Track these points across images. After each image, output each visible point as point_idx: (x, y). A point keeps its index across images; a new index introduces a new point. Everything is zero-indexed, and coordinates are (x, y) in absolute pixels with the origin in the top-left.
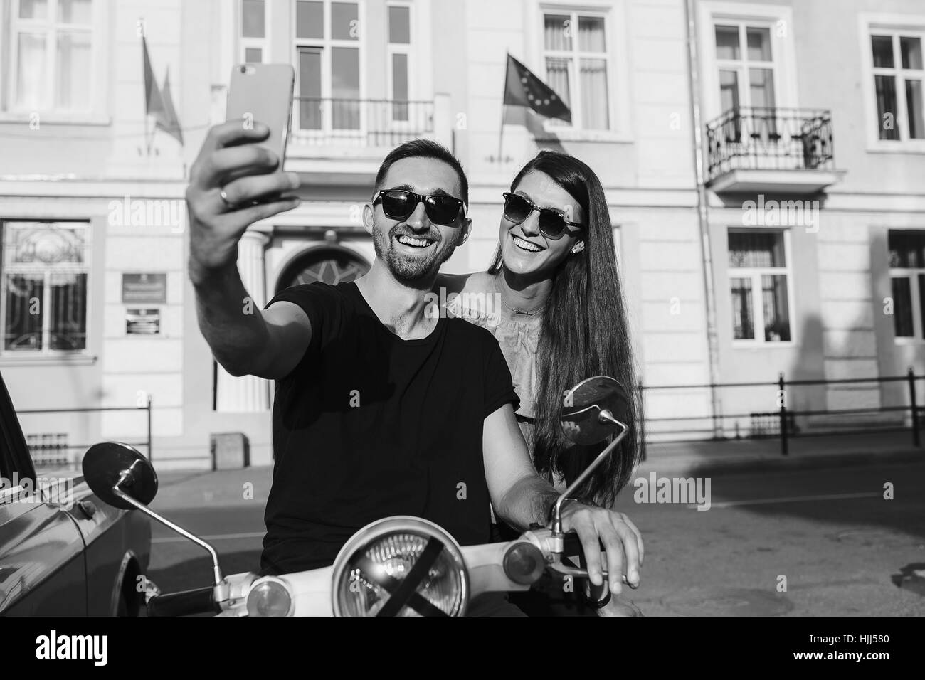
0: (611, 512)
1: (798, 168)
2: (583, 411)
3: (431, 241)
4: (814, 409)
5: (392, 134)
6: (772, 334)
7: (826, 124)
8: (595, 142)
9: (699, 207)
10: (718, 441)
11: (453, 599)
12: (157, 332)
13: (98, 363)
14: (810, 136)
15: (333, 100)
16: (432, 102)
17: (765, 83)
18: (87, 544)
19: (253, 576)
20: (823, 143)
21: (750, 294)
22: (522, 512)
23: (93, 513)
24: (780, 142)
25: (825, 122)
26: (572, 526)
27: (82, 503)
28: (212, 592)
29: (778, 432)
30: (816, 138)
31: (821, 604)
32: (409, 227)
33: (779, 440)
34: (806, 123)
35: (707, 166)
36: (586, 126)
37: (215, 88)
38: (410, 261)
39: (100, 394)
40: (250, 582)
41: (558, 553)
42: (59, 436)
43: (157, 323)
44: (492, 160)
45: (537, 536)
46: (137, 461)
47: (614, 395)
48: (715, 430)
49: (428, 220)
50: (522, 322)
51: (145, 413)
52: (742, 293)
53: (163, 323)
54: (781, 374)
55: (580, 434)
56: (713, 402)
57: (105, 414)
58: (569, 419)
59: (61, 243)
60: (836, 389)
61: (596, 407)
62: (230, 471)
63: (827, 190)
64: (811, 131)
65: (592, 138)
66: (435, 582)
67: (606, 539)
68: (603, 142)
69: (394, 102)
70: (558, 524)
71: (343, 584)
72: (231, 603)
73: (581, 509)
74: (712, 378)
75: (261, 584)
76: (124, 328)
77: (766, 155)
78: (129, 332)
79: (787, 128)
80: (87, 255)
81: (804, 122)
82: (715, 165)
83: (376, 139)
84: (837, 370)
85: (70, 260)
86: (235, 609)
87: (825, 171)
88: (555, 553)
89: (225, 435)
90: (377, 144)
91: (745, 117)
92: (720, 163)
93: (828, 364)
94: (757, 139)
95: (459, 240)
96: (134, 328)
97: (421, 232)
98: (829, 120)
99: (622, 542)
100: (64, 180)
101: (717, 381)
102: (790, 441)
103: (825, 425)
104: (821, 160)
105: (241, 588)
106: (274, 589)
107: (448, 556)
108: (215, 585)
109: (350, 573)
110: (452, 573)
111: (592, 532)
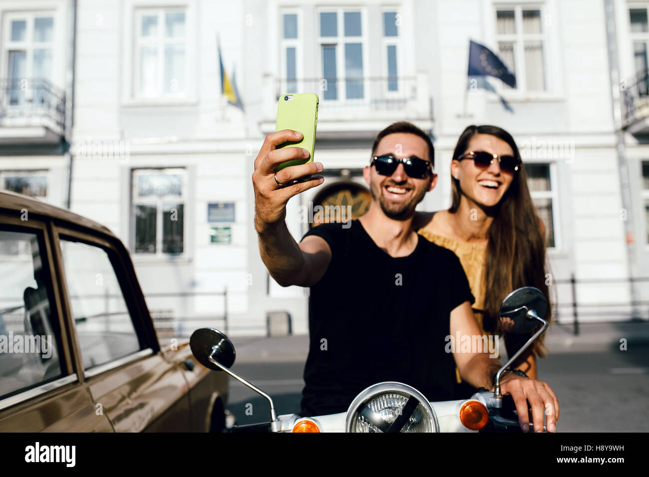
0: (536, 381)
2: (516, 310)
3: (408, 190)
8: (535, 102)
9: (617, 146)
10: (636, 322)
12: (230, 242)
13: (192, 263)
15: (347, 80)
16: (415, 78)
18: (189, 388)
19: (295, 417)
22: (477, 378)
23: (193, 368)
26: (508, 390)
27: (186, 361)
28: (270, 425)
32: (393, 181)
35: (624, 114)
37: (266, 75)
38: (394, 203)
39: (193, 283)
40: (294, 420)
41: (498, 409)
42: (168, 311)
43: (230, 236)
44: (459, 117)
45: (483, 396)
46: (223, 340)
47: (538, 299)
48: (634, 313)
49: (406, 176)
50: (475, 244)
51: (223, 297)
53: (233, 236)
55: (514, 326)
56: (632, 292)
57: (197, 297)
58: (506, 316)
59: (167, 183)
61: (524, 308)
62: (279, 337)
65: (533, 98)
66: (414, 426)
67: (532, 400)
68: (542, 101)
69: (388, 79)
70: (498, 389)
71: (353, 423)
73: (515, 379)
74: (631, 274)
75: (301, 423)
76: (208, 239)
78: (213, 242)
80: (185, 191)
82: (630, 113)
83: (376, 105)
88: (496, 408)
89: (275, 313)
90: (377, 109)
92: (634, 113)
95: (428, 188)
96: (216, 239)
97: (401, 184)
99: (543, 403)
100: (170, 142)
101: (635, 277)
105: (288, 424)
106: (310, 426)
107: (422, 410)
108: (272, 421)
109: (357, 418)
110: (425, 421)
111: (522, 395)
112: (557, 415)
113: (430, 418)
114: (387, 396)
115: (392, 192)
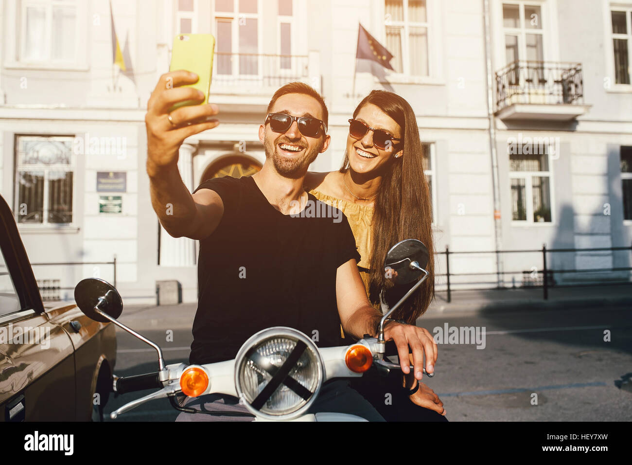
1: (558, 103)
2: (400, 262)
3: (302, 148)
4: (566, 268)
5: (280, 78)
6: (538, 217)
7: (578, 73)
8: (418, 84)
9: (489, 129)
10: (500, 290)
11: (313, 381)
12: (120, 212)
13: (80, 232)
14: (567, 81)
15: (240, 54)
16: (307, 56)
17: (537, 44)
18: (76, 349)
19: (184, 366)
20: (576, 86)
21: (524, 190)
23: (79, 328)
24: (546, 85)
25: (578, 71)
26: (391, 336)
27: (72, 322)
28: (158, 375)
29: (542, 284)
30: (572, 82)
31: (566, 399)
32: (287, 138)
33: (542, 290)
34: (564, 72)
35: (495, 102)
36: (413, 73)
37: (160, 46)
38: (287, 161)
39: (82, 253)
40: (182, 369)
41: (382, 353)
42: (54, 281)
43: (120, 205)
44: (348, 96)
45: (368, 342)
46: (110, 291)
47: (420, 252)
48: (498, 282)
49: (300, 134)
50: (361, 205)
51: (112, 266)
52: (519, 189)
53: (124, 206)
54: (544, 244)
55: (398, 277)
56: (497, 263)
57: (85, 266)
58: (390, 267)
59: (56, 151)
60: (582, 255)
61: (408, 260)
62: (169, 306)
63: (578, 118)
64: (568, 78)
65: (416, 81)
66: (301, 369)
67: (413, 344)
68: (424, 84)
69: (281, 56)
70: (381, 335)
71: (242, 368)
72: (170, 382)
74: (497, 246)
75: (189, 370)
76: (98, 208)
77: (536, 94)
78: (101, 211)
79: (552, 76)
80: (73, 160)
81: (563, 71)
82: (501, 100)
83: (269, 82)
84: (583, 242)
85: (62, 162)
86: (173, 386)
87: (577, 105)
88: (379, 353)
89: (165, 281)
90: (270, 85)
91: (522, 68)
92: (504, 99)
93: (577, 238)
94: (531, 83)
96: (104, 208)
97: (295, 140)
98: (580, 70)
99: (423, 346)
100: (58, 108)
101: (500, 249)
102: (550, 291)
103: (574, 280)
104: (575, 97)
105: (176, 372)
106: (198, 373)
107: (309, 353)
108: (160, 370)
109: (246, 363)
110: (312, 365)
111: (403, 340)
112: (435, 357)
113: (317, 361)
114: (276, 341)
115: (285, 150)
